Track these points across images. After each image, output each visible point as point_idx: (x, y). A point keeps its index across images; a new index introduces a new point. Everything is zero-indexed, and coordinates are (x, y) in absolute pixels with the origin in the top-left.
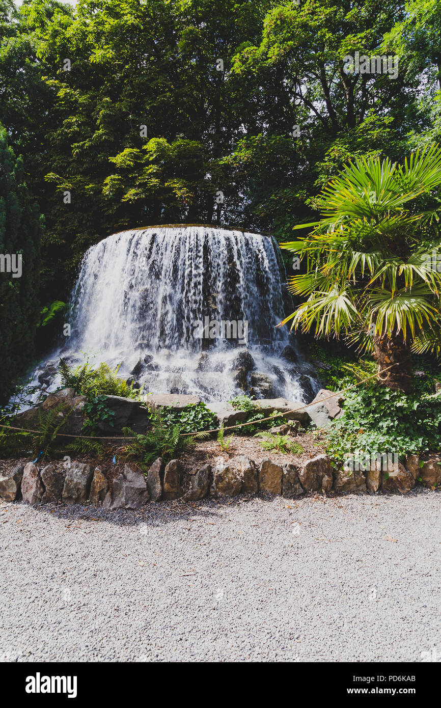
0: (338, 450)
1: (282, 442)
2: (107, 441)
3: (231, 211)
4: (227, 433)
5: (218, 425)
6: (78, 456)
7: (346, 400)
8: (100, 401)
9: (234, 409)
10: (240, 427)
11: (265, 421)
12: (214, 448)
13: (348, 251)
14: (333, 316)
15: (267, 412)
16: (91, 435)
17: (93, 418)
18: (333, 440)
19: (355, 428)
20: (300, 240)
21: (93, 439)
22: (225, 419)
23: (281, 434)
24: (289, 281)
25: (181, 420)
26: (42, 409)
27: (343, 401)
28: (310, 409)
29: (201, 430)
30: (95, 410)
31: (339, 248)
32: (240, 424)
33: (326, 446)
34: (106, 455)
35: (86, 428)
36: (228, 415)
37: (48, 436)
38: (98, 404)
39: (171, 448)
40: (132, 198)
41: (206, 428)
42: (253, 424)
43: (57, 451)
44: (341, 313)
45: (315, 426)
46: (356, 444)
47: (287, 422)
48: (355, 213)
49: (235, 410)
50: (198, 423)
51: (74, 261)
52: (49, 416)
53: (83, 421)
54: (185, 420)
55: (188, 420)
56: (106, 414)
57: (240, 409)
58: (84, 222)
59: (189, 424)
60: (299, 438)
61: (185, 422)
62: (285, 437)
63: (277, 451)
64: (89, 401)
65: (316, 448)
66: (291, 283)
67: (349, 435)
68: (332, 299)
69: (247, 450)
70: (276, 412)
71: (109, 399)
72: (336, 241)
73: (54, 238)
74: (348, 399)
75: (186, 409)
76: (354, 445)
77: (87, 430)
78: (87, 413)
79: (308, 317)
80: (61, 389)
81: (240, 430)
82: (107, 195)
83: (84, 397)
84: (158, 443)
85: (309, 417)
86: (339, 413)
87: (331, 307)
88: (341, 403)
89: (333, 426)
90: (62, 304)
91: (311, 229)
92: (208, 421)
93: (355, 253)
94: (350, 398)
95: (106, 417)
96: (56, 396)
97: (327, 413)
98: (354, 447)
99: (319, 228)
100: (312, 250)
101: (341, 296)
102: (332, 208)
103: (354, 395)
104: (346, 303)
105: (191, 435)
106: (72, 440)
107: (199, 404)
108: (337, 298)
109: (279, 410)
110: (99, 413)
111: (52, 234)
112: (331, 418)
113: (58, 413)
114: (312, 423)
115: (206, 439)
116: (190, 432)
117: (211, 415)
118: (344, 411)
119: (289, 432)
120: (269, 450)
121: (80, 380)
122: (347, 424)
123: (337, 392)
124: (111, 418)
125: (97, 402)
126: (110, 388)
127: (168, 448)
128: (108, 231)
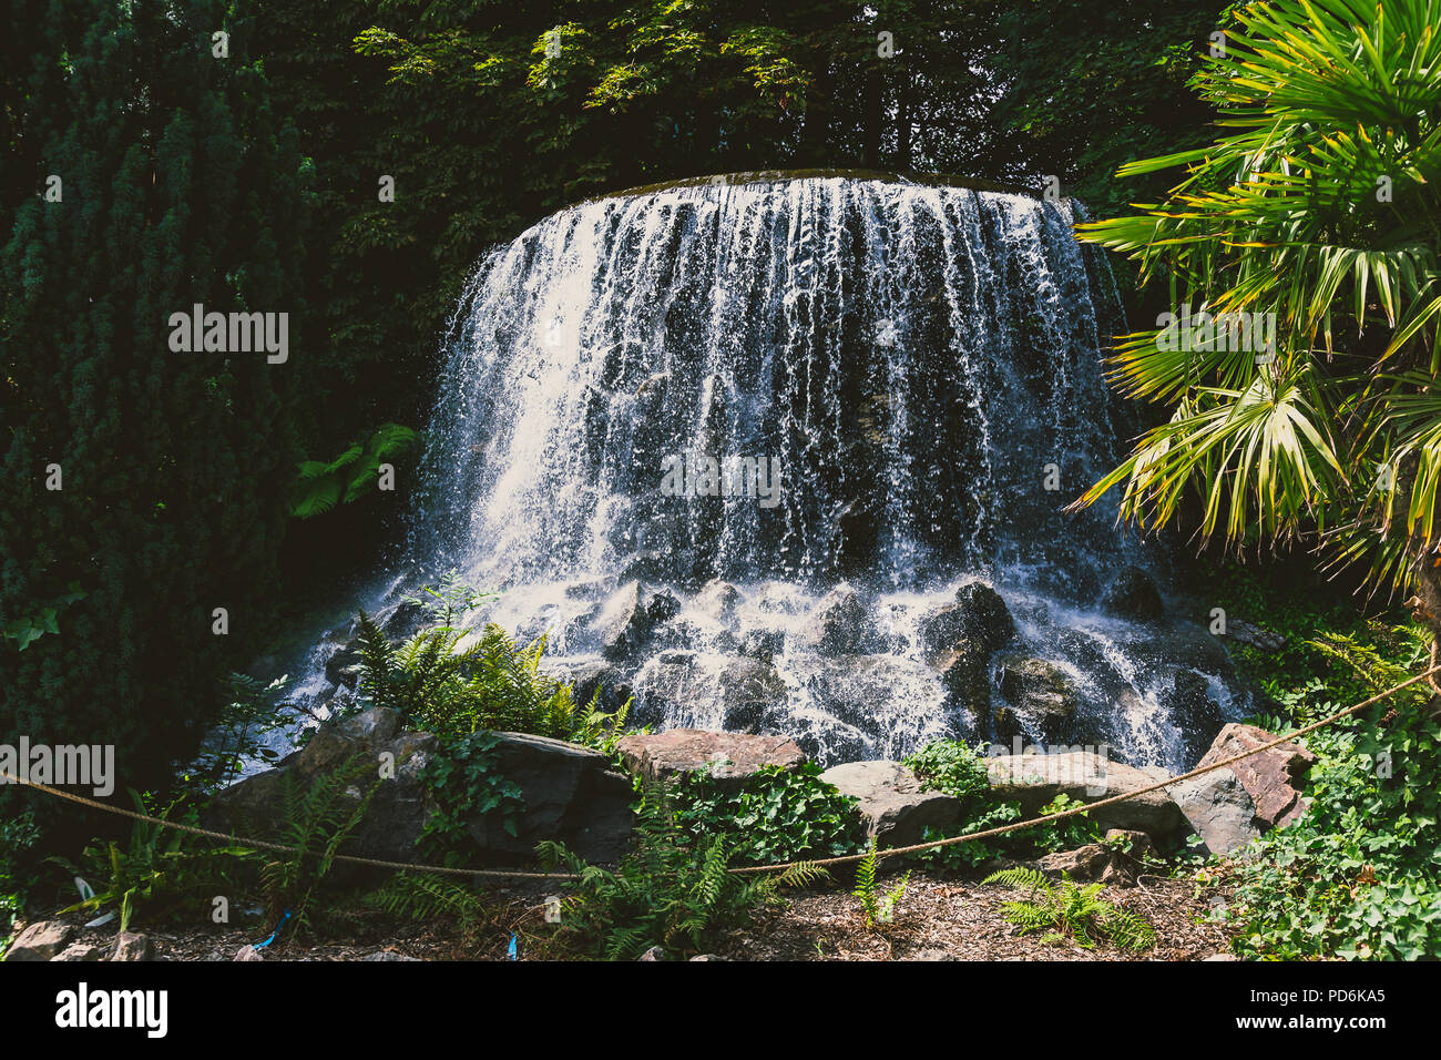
0: (1280, 940)
1: (1079, 905)
2: (495, 884)
3: (942, 122)
4: (888, 871)
5: (862, 840)
6: (403, 930)
7: (1316, 761)
8: (475, 751)
9: (917, 785)
10: (938, 849)
11: (1027, 829)
12: (844, 919)
13: (1306, 246)
14: (1254, 471)
15: (1034, 798)
16: (446, 861)
17: (455, 805)
18: (1262, 905)
19: (1346, 864)
20: (1138, 212)
21: (452, 874)
22: (885, 818)
23: (1078, 875)
24: (1110, 354)
25: (739, 821)
26: (297, 774)
27: (1308, 765)
28: (1186, 793)
29: (805, 855)
30: (458, 780)
31: (1273, 236)
32: (936, 837)
33: (1239, 923)
34: (489, 931)
35: (429, 839)
36: (896, 803)
37: (310, 863)
38: (471, 760)
39: (694, 915)
40: (619, 96)
41: (819, 850)
42: (981, 839)
43: (335, 912)
44: (1282, 462)
45: (1203, 850)
46: (1345, 921)
47: (1103, 834)
48: (1330, 112)
49: (923, 790)
50: (795, 831)
51: (442, 299)
52: (312, 797)
53: (421, 814)
54: (750, 821)
55: (760, 821)
56: (493, 795)
57: (939, 788)
58: (473, 176)
59: (762, 835)
60: (1143, 893)
61: (748, 828)
62: (1092, 890)
63: (1060, 936)
64: (443, 753)
65: (1200, 929)
66: (1114, 361)
67: (1323, 887)
68: (1252, 412)
69: (955, 930)
70: (1062, 799)
71: (506, 746)
72: (1259, 212)
73: (380, 228)
74: (1325, 760)
75: (754, 784)
76: (1339, 926)
77: (434, 850)
78: (436, 791)
79: (1169, 475)
80: (360, 711)
81: (938, 859)
82: (541, 90)
83: (427, 736)
84: (654, 899)
85: (1182, 818)
86: (1290, 807)
87: (1245, 443)
88: (1299, 772)
89: (1266, 853)
90: (406, 432)
91: (1177, 174)
92: (828, 827)
93: (1333, 253)
94: (1334, 754)
95: (492, 803)
96: (341, 732)
97: (1249, 806)
98: (1338, 932)
99: (1206, 168)
100: (1185, 247)
101: (1282, 405)
102: (1247, 99)
103: (1345, 743)
104: (1295, 424)
105: (765, 873)
106: (382, 878)
107: (799, 767)
108: (1269, 411)
109: (1076, 792)
110: (471, 790)
111: (376, 218)
112: (1263, 826)
113: (344, 788)
114: (1192, 841)
115: (817, 887)
116: (766, 861)
117: (839, 805)
118: (1309, 801)
119: (1108, 872)
120: (1034, 932)
121: (419, 682)
122: (1317, 848)
123: (1284, 735)
124: (510, 810)
125: (466, 754)
126: (517, 708)
127: (684, 914)
128: (548, 203)
